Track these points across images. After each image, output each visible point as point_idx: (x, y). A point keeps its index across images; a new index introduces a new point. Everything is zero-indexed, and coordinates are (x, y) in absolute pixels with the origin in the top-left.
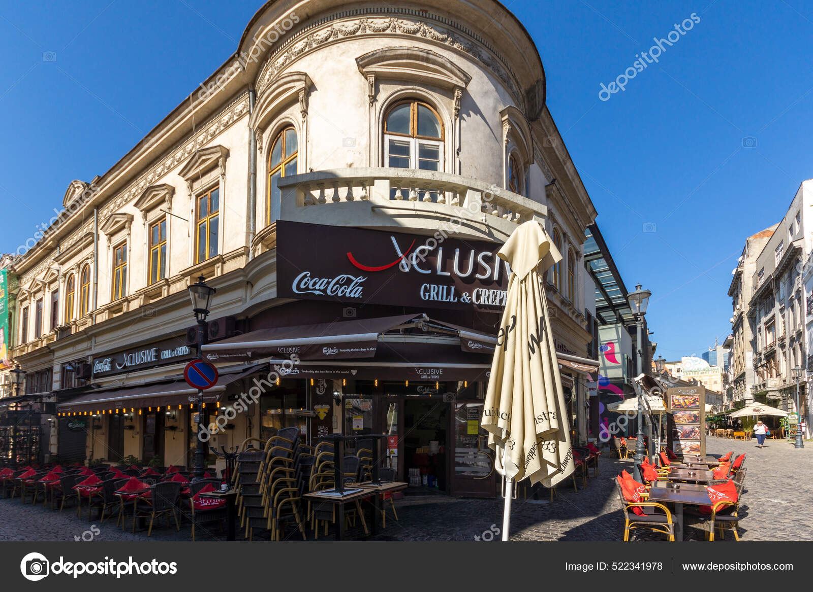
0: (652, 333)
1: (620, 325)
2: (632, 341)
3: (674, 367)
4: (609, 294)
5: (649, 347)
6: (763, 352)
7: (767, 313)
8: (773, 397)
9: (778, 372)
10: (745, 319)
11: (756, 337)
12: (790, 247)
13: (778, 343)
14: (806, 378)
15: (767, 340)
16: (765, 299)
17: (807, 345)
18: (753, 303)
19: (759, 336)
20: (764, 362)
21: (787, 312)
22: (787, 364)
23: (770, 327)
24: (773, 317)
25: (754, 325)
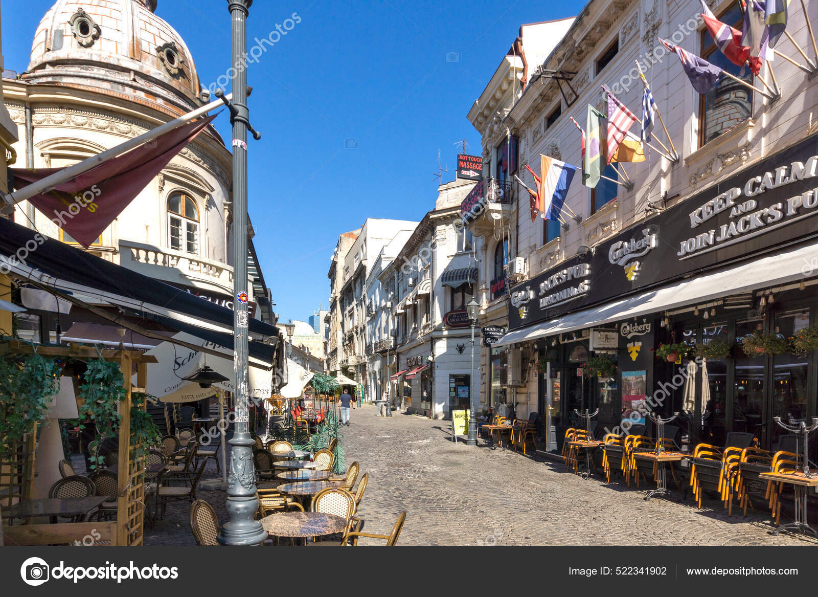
2: (262, 312)
5: (273, 318)
6: (347, 334)
7: (350, 304)
8: (351, 371)
9: (354, 352)
10: (338, 303)
11: (343, 320)
12: (361, 262)
13: (355, 329)
14: (366, 359)
15: (349, 325)
16: (349, 292)
17: (367, 337)
18: (342, 292)
19: (345, 320)
20: (347, 342)
21: (359, 308)
22: (359, 347)
23: (351, 316)
24: (353, 308)
25: (343, 309)
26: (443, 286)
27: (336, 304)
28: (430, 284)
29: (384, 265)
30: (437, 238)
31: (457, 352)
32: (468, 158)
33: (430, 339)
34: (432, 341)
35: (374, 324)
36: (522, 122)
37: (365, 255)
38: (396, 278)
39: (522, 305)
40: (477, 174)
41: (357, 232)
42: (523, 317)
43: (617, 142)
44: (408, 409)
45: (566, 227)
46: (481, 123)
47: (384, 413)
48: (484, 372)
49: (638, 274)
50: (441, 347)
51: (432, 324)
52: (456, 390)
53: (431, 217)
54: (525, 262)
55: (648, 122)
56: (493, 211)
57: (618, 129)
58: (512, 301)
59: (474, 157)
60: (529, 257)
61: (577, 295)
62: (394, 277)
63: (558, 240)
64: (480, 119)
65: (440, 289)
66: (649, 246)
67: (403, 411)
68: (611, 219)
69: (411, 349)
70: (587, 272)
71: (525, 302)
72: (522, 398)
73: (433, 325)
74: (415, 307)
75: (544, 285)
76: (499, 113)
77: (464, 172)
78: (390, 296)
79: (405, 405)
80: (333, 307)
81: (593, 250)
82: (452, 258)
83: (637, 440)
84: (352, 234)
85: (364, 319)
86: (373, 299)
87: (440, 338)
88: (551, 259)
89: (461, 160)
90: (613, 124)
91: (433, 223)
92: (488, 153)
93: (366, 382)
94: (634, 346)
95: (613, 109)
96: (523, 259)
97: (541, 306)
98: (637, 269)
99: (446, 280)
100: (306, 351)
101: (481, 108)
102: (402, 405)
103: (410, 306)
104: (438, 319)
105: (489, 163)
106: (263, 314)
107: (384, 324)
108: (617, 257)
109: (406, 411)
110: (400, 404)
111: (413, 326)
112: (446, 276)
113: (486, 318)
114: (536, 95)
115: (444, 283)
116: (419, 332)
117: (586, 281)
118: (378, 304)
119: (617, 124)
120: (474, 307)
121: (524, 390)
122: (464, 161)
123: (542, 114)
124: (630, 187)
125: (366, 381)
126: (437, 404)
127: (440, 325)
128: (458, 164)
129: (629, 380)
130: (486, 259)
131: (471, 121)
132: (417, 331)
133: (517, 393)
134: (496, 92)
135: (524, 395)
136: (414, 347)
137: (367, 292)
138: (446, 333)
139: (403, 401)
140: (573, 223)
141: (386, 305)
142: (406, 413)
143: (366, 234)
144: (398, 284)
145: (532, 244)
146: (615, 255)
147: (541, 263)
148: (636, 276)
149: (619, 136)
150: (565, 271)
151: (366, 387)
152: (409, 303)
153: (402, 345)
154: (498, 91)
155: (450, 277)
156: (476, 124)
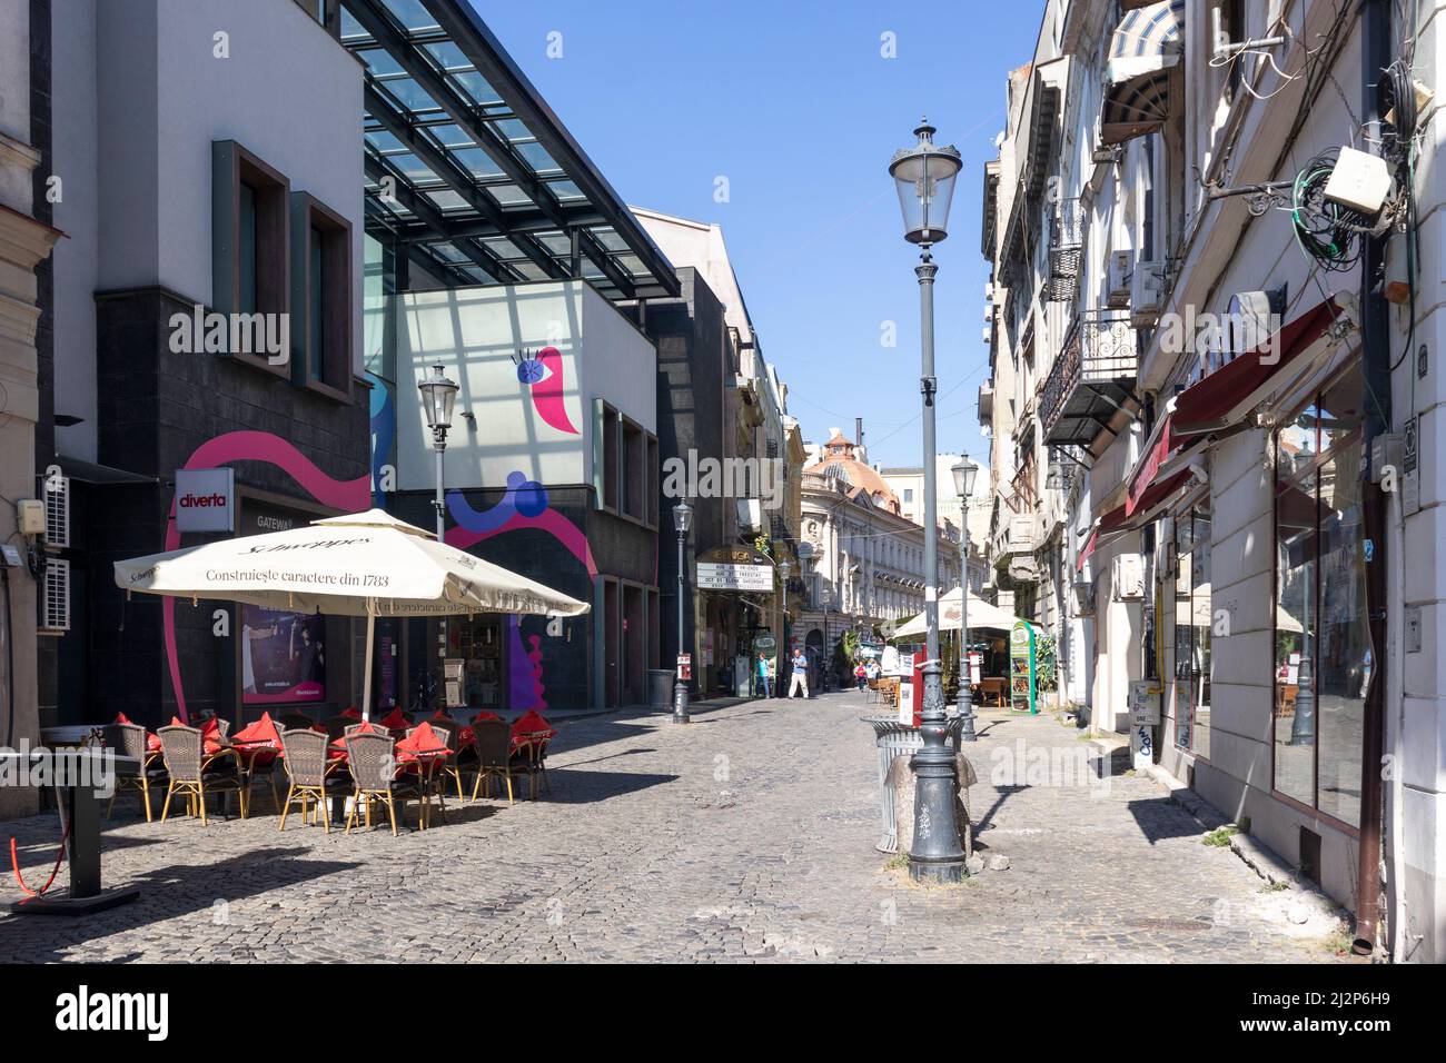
1: (578, 285)
3: (917, 485)
6: (1019, 432)
15: (1025, 394)
20: (1021, 464)
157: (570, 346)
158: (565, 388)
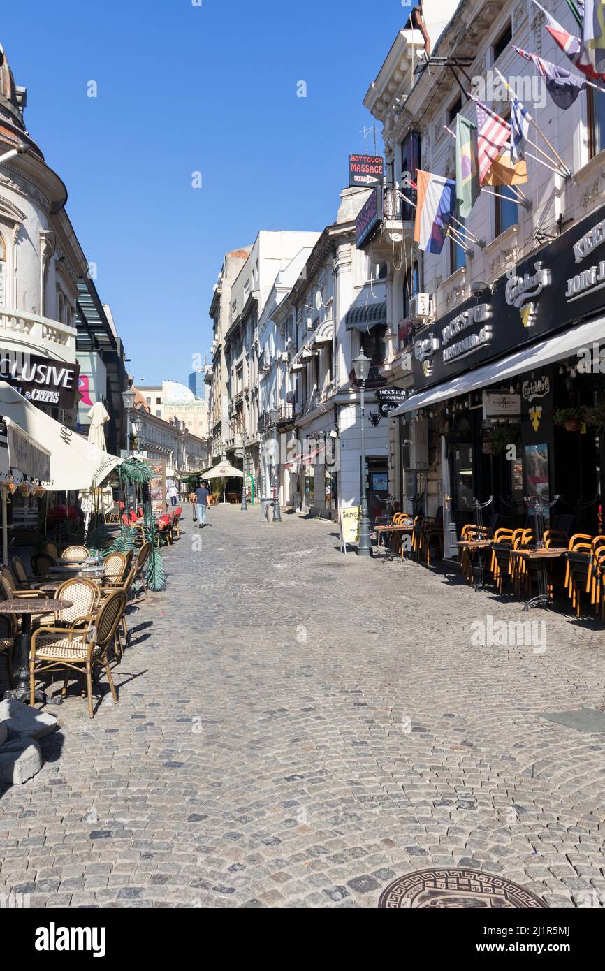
0: (129, 360)
1: (95, 353)
2: (107, 372)
3: (153, 395)
4: (84, 312)
5: (125, 380)
6: (235, 401)
7: (238, 356)
8: (239, 456)
9: (244, 427)
10: (223, 354)
11: (230, 379)
12: (251, 294)
13: (244, 393)
14: (259, 438)
15: (238, 386)
16: (236, 338)
17: (260, 404)
18: (228, 339)
19: (232, 379)
20: (235, 412)
21: (250, 361)
22: (250, 419)
23: (240, 373)
24: (242, 362)
25: (229, 364)
26: (348, 330)
27: (220, 356)
28: (332, 327)
29: (279, 298)
30: (339, 262)
31: (370, 423)
32: (363, 159)
33: (333, 405)
34: (336, 408)
35: (269, 384)
36: (421, 115)
37: (257, 283)
38: (294, 318)
39: (426, 358)
40: (375, 180)
41: (248, 249)
42: (427, 375)
43: (491, 159)
44: (310, 511)
45: (471, 254)
46: (381, 111)
47: (271, 517)
48: (392, 452)
49: (535, 318)
50: (348, 418)
51: (335, 385)
52: (369, 479)
53: (330, 234)
54: (430, 299)
55: (519, 138)
56: (390, 231)
57: (491, 144)
58: (416, 353)
59: (371, 157)
60: (436, 292)
61: (479, 345)
62: (291, 315)
63: (463, 271)
64: (379, 106)
65: (345, 336)
66: (541, 283)
67: (304, 513)
68: (513, 246)
69: (312, 421)
70: (487, 315)
71: (428, 354)
72: (433, 487)
73: (337, 385)
74: (316, 359)
75: (448, 331)
76: (398, 101)
77: (357, 178)
78: (286, 344)
79: (307, 505)
80: (216, 360)
81: (491, 286)
82: (360, 290)
83: (527, 535)
84: (243, 251)
85: (256, 377)
86: (267, 349)
87: (346, 405)
88: (457, 296)
89: (354, 162)
90: (484, 138)
91: (334, 241)
92: (391, 151)
93: (260, 473)
94: (535, 411)
95: (483, 120)
96: (426, 296)
97: (444, 359)
98: (532, 312)
99: (352, 322)
100: (181, 428)
101: (379, 91)
102: (304, 505)
103: (309, 358)
104: (343, 378)
105: (392, 164)
106: (110, 375)
107: (280, 385)
108: (513, 297)
109: (308, 513)
110: (301, 504)
111: (315, 387)
112: (353, 316)
113: (394, 375)
114: (432, 84)
115: (349, 326)
116: (322, 396)
117: (487, 327)
118: (273, 355)
119: (489, 138)
120: (362, 362)
121: (434, 475)
122: (357, 163)
123: (443, 105)
124: (529, 206)
125: (260, 470)
126: (343, 501)
127: (346, 385)
128: (350, 169)
129: (533, 457)
130: (391, 293)
131: (368, 107)
132: (319, 395)
133: (428, 480)
134: (394, 72)
135: (435, 482)
136: (317, 418)
137: (260, 338)
138: (353, 396)
139: (304, 499)
140: (477, 249)
141: (281, 358)
142: (306, 517)
143: (258, 253)
144: (297, 327)
145: (438, 276)
146: (511, 293)
147: (448, 300)
148: (532, 321)
149: (492, 152)
150: (466, 314)
151: (260, 479)
152: (306, 354)
153: (302, 415)
154: (397, 72)
155: (356, 317)
156: (374, 112)
157: (91, 375)
158: (90, 389)
